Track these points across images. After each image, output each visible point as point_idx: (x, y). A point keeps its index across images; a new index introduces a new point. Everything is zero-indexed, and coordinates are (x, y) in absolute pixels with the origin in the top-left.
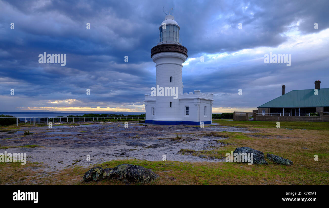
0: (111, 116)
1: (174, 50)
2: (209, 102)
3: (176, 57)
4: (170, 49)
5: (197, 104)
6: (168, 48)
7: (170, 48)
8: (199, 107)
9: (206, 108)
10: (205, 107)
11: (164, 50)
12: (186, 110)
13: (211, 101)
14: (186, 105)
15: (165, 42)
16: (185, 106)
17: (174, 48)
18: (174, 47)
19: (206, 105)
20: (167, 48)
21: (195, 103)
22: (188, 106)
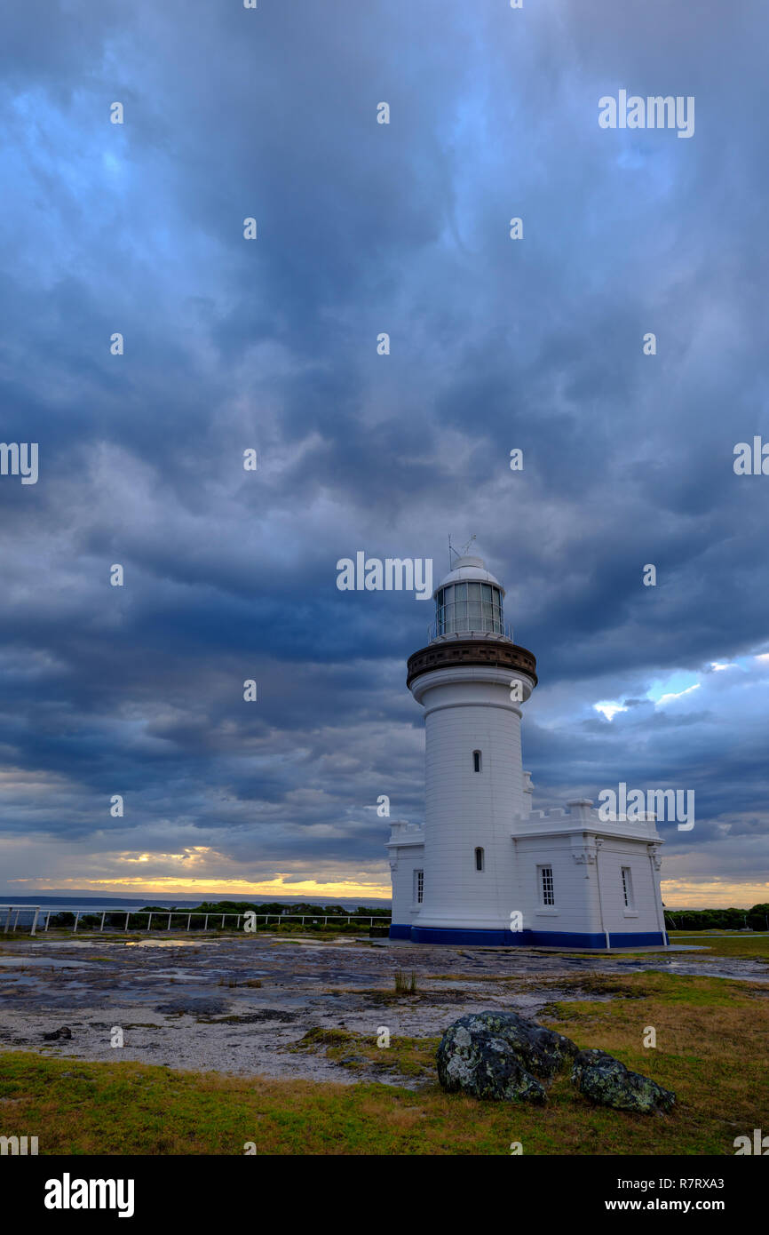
0: (297, 913)
1: (483, 657)
2: (642, 850)
3: (492, 683)
4: (466, 658)
5: (583, 856)
6: (461, 652)
7: (464, 652)
8: (593, 867)
9: (630, 875)
10: (625, 871)
11: (448, 660)
12: (544, 882)
13: (651, 844)
14: (543, 861)
15: (450, 636)
16: (538, 866)
17: (481, 651)
18: (483, 649)
19: (626, 861)
20: (458, 652)
21: (574, 852)
22: (550, 865)
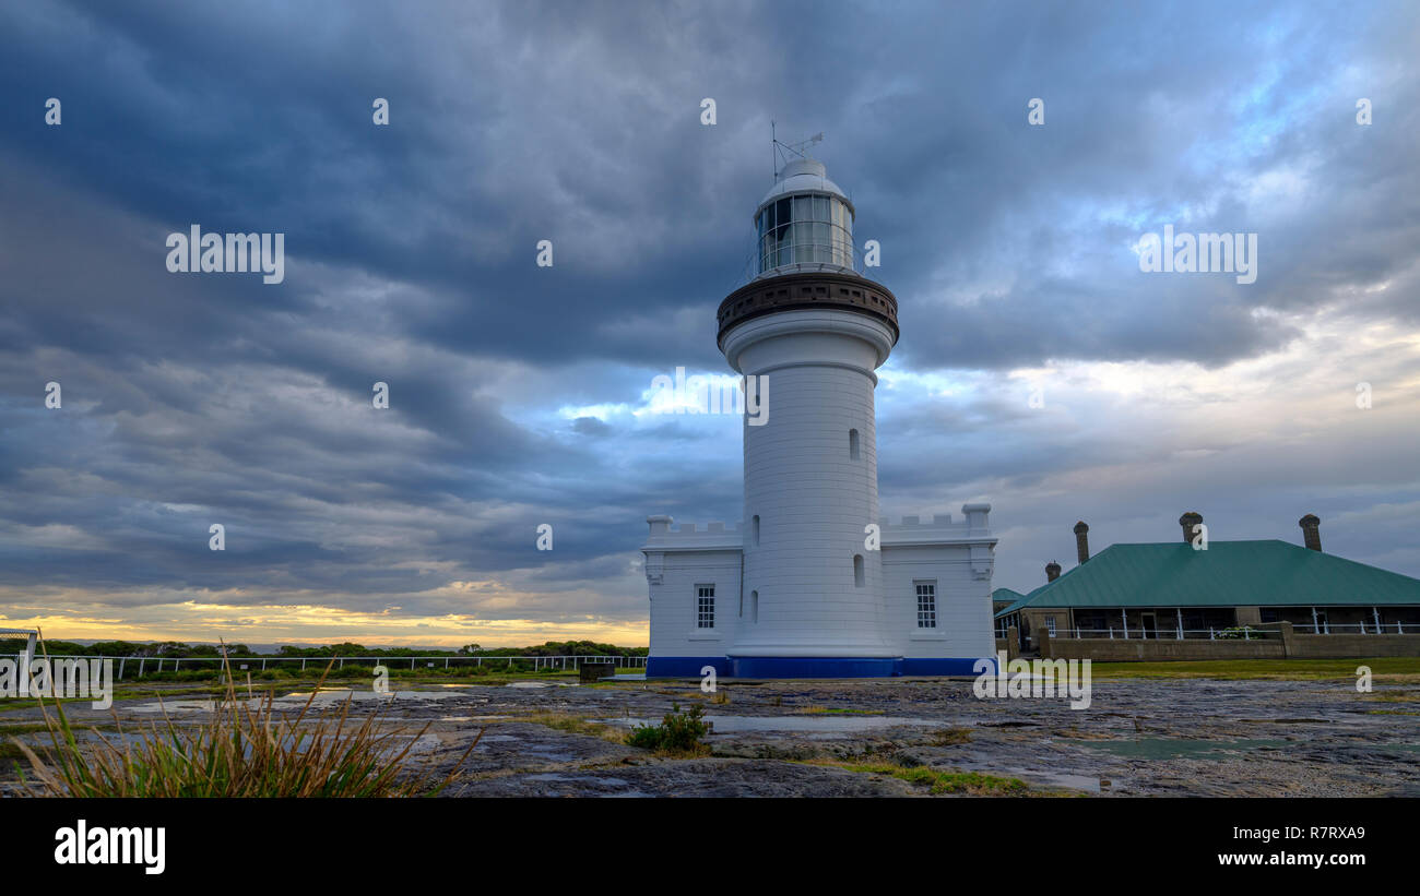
12: (920, 600)
14: (919, 577)
16: (914, 582)
21: (974, 566)
22: (936, 581)
